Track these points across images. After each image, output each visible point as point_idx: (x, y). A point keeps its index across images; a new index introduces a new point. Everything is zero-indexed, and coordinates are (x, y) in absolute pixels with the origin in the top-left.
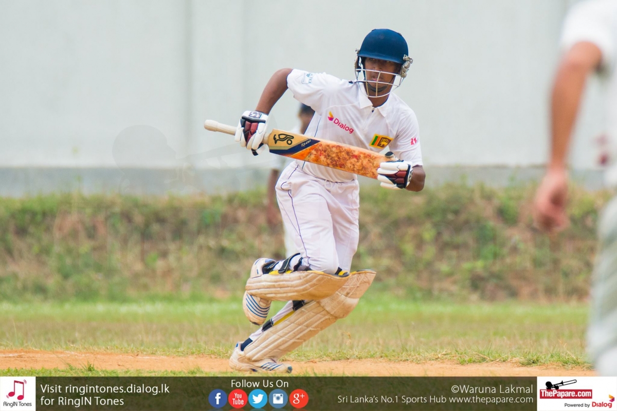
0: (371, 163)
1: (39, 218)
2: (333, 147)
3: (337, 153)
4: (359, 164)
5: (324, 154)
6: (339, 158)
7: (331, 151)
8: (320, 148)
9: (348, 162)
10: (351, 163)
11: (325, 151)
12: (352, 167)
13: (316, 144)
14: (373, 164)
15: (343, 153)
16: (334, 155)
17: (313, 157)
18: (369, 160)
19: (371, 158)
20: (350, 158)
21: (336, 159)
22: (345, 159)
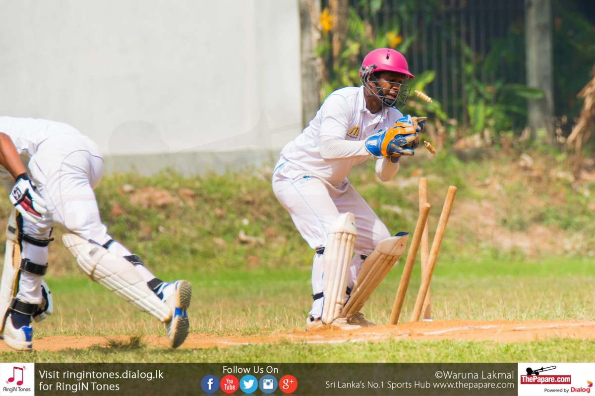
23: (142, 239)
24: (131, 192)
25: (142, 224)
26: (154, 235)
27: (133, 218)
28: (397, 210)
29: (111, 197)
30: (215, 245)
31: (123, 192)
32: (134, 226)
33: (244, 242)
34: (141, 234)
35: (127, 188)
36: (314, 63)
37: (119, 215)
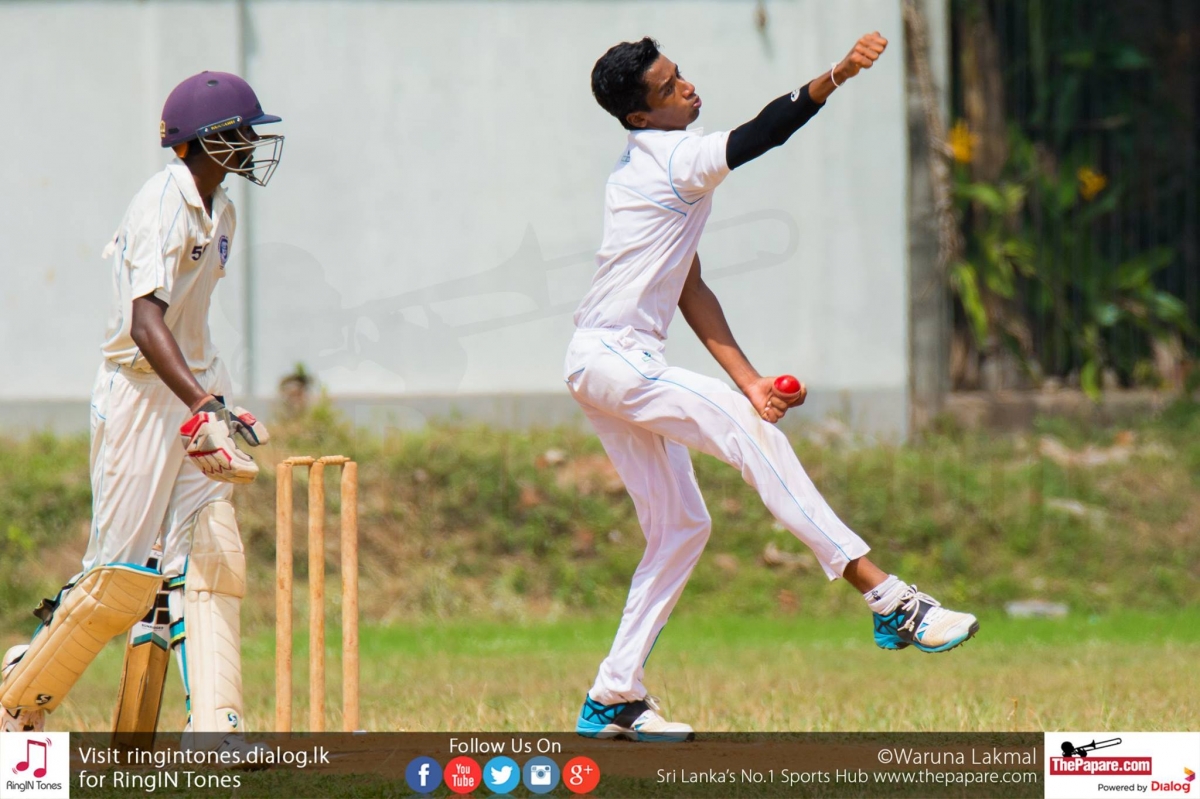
23: (578, 555)
24: (560, 464)
25: (578, 526)
26: (600, 547)
27: (562, 515)
28: (1076, 508)
29: (520, 473)
30: (718, 568)
31: (546, 464)
32: (561, 530)
33: (773, 565)
34: (576, 544)
35: (553, 455)
36: (933, 224)
37: (535, 506)
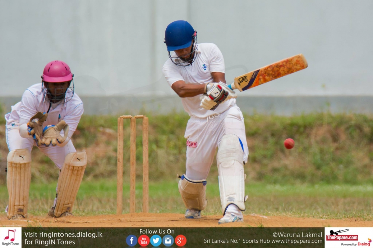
0: (291, 64)
1: (302, 129)
2: (268, 68)
3: (272, 70)
4: (285, 69)
5: (266, 75)
6: (274, 72)
7: (268, 71)
8: (262, 73)
9: (280, 71)
10: (282, 70)
11: (266, 73)
12: (284, 72)
13: (259, 72)
14: (292, 64)
15: (275, 68)
16: (271, 72)
17: (262, 80)
18: (289, 63)
19: (290, 61)
20: (279, 68)
21: (273, 73)
22: (278, 71)
